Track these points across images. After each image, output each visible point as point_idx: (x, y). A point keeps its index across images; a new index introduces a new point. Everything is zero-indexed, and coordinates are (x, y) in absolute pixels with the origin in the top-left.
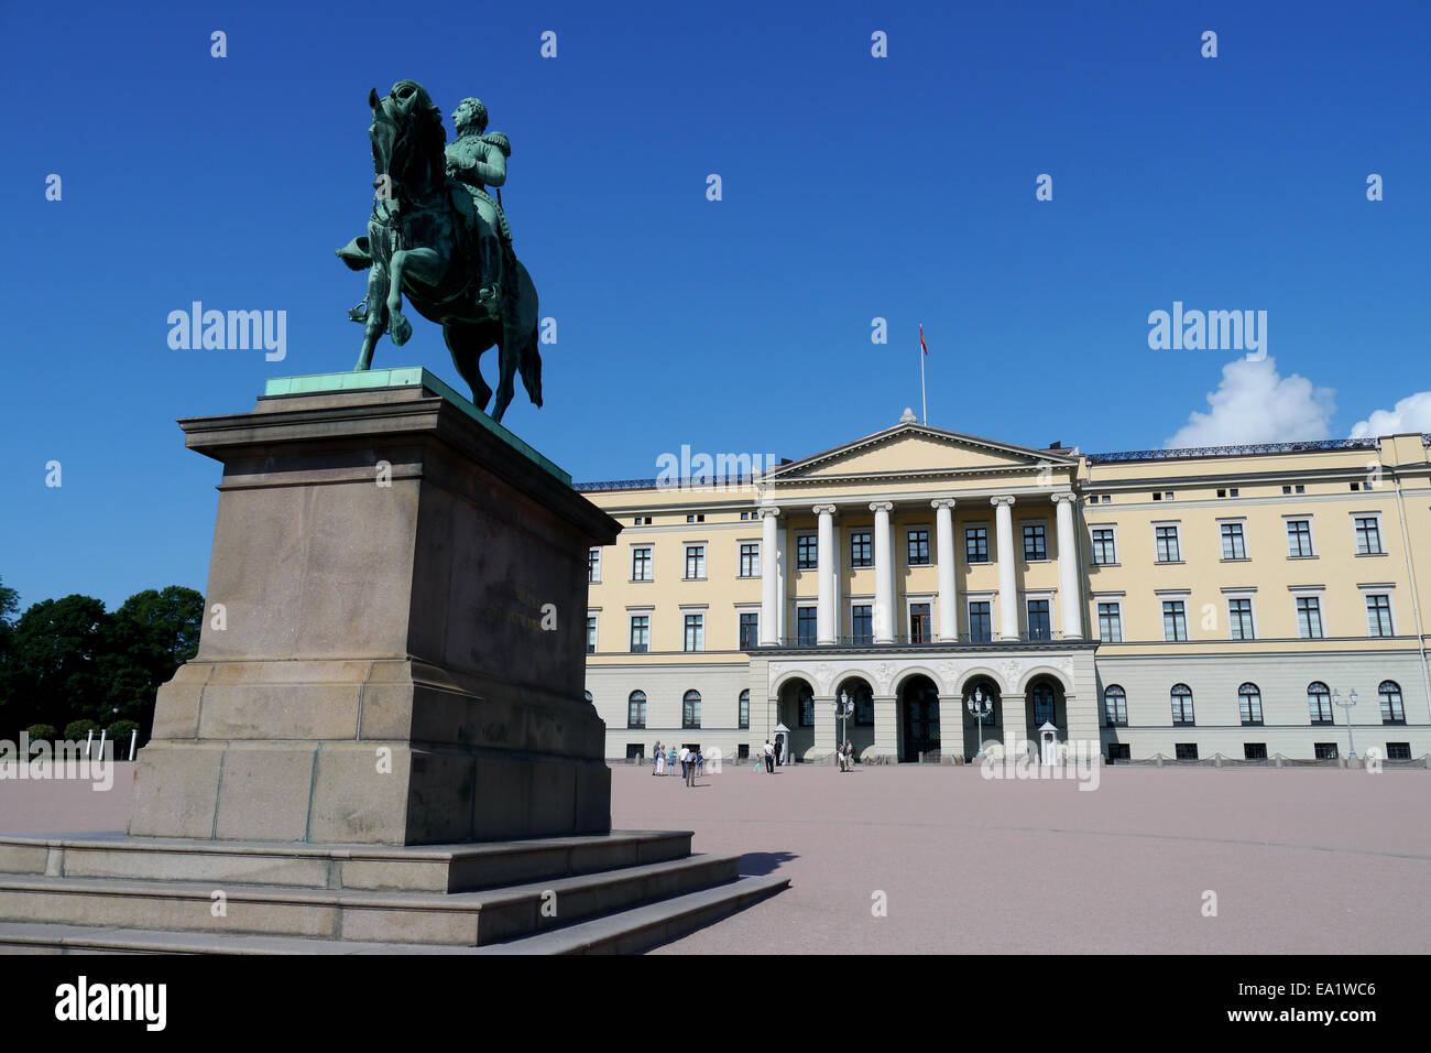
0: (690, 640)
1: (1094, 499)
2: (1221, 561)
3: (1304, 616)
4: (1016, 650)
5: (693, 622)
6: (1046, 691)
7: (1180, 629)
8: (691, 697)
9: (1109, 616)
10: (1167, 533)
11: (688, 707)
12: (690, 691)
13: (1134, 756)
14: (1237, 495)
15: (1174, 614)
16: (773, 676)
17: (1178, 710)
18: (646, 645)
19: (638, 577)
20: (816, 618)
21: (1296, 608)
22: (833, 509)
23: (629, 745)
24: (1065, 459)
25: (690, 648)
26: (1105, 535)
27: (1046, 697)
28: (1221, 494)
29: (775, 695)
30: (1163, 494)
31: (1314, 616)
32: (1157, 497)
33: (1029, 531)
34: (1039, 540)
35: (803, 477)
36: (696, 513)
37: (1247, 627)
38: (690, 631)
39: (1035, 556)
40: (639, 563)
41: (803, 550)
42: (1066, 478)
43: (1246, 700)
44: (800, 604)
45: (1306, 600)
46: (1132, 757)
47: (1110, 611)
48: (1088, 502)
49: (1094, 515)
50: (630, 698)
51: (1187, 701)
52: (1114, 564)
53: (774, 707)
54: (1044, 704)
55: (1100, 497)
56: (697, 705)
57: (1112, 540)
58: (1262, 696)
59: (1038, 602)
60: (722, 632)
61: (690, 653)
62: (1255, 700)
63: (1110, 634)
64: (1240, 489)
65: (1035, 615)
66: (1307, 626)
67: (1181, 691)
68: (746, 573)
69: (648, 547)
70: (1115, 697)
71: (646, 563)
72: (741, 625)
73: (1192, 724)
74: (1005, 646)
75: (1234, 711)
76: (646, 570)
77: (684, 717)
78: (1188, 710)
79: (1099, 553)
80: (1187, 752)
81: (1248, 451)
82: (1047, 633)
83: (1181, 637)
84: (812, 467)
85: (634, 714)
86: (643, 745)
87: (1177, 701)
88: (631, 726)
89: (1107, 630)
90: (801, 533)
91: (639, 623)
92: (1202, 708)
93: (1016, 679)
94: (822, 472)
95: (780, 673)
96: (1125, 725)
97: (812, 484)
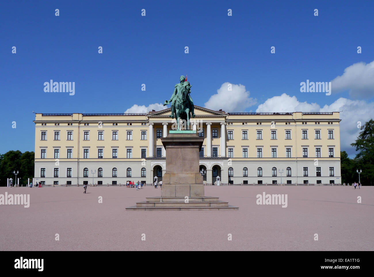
0: (128, 155)
1: (229, 124)
2: (256, 140)
3: (273, 153)
4: (211, 159)
5: (129, 151)
6: (216, 169)
7: (246, 155)
8: (129, 170)
9: (231, 151)
10: (245, 132)
11: (128, 172)
12: (129, 168)
13: (234, 183)
14: (261, 124)
15: (245, 151)
16: (152, 165)
17: (244, 173)
18: (117, 157)
19: (114, 139)
20: (161, 151)
21: (271, 151)
22: (167, 124)
23: (113, 181)
24: (224, 114)
25: (128, 157)
26: (231, 132)
27: (217, 170)
28: (258, 124)
29: (152, 169)
30: (245, 123)
31: (275, 153)
32: (243, 124)
33: (214, 131)
34: (216, 133)
35: (160, 115)
36: (130, 123)
37: (260, 155)
38: (128, 153)
39: (215, 137)
40: (114, 135)
41: (158, 134)
42: (224, 119)
43: (259, 171)
44: (157, 147)
45: (274, 149)
46: (234, 184)
47: (231, 150)
48: (227, 124)
49: (229, 128)
50: (113, 169)
51: (246, 171)
52: (233, 139)
53: (152, 172)
54: (215, 172)
55: (230, 123)
56: (130, 171)
57: (232, 134)
58: (263, 170)
59: (215, 148)
60: (137, 153)
61: (128, 159)
62: (261, 171)
63: (231, 156)
64: (262, 123)
65: (214, 151)
66: (273, 155)
67: (245, 169)
68: (143, 139)
69: (116, 131)
70: (231, 170)
71: (116, 135)
72: (142, 152)
73: (247, 176)
74: (208, 158)
75: (256, 173)
76: (116, 137)
77: (127, 174)
78: (246, 173)
79: (229, 137)
80: (246, 182)
81: (264, 114)
82: (216, 155)
83: (246, 157)
84: (162, 113)
85: (114, 174)
86: (116, 181)
87: (244, 171)
88: (113, 177)
89: (230, 155)
90: (158, 129)
91: (115, 151)
92: (250, 173)
93: (210, 166)
94: (165, 114)
95: (154, 164)
96: (233, 176)
97: (162, 117)
